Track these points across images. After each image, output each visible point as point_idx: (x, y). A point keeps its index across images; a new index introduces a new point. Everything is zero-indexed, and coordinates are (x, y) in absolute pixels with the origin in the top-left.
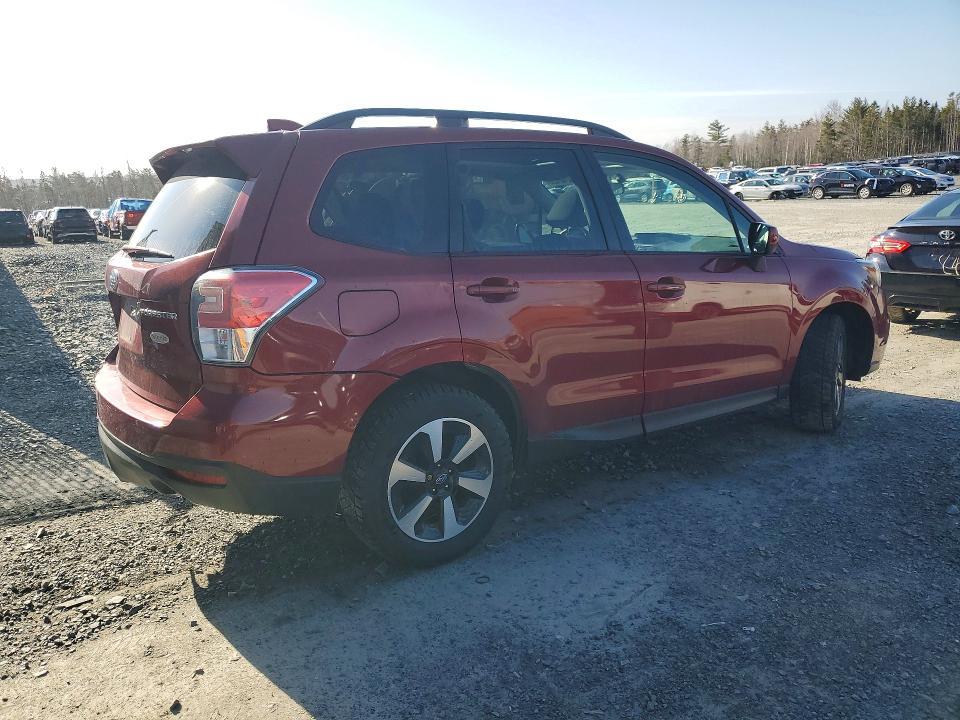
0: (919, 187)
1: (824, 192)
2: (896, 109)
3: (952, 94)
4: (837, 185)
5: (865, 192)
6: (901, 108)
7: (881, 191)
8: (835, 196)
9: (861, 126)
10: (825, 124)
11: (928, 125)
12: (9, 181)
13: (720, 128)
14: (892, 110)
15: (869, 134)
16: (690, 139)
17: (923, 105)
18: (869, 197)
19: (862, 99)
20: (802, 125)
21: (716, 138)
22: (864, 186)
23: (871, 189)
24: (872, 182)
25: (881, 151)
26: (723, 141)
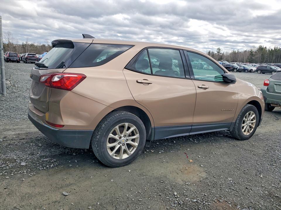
2: (272, 50)
6: (273, 49)
10: (250, 52)
12: (13, 44)
13: (220, 50)
16: (211, 52)
20: (244, 51)
21: (218, 52)
26: (221, 54)
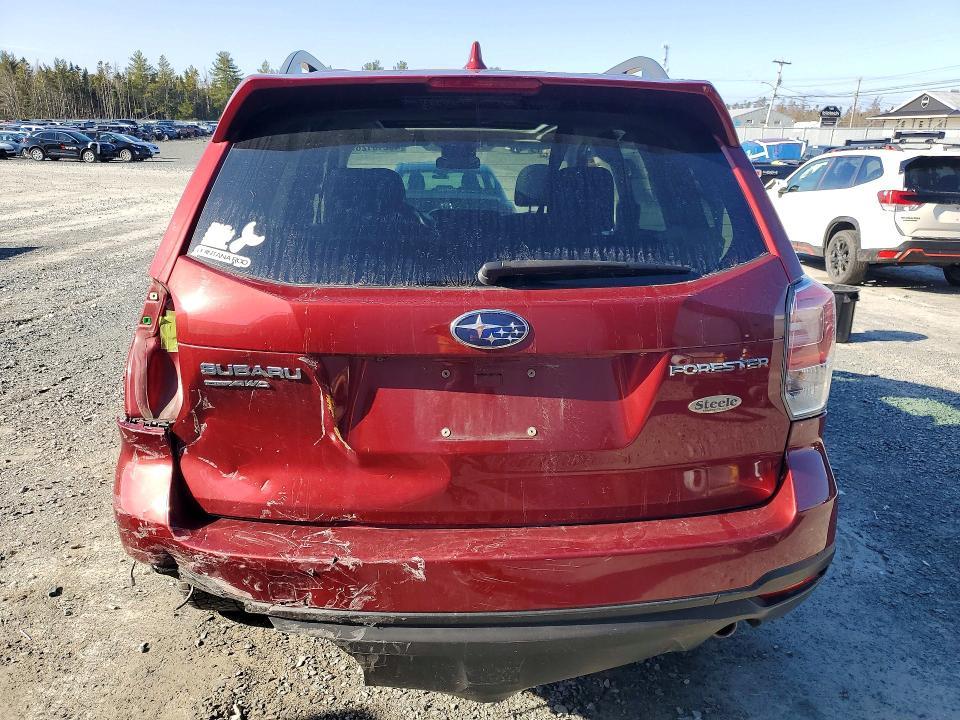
0: (137, 153)
1: (43, 153)
3: (101, 63)
4: (59, 147)
5: (89, 156)
7: (106, 155)
8: (55, 159)
9: (14, 83)
11: (84, 91)
14: (43, 69)
15: (25, 93)
17: (75, 70)
18: (95, 161)
19: (9, 53)
22: (87, 149)
23: (95, 153)
24: (95, 146)
25: (41, 112)
